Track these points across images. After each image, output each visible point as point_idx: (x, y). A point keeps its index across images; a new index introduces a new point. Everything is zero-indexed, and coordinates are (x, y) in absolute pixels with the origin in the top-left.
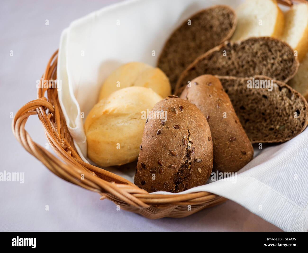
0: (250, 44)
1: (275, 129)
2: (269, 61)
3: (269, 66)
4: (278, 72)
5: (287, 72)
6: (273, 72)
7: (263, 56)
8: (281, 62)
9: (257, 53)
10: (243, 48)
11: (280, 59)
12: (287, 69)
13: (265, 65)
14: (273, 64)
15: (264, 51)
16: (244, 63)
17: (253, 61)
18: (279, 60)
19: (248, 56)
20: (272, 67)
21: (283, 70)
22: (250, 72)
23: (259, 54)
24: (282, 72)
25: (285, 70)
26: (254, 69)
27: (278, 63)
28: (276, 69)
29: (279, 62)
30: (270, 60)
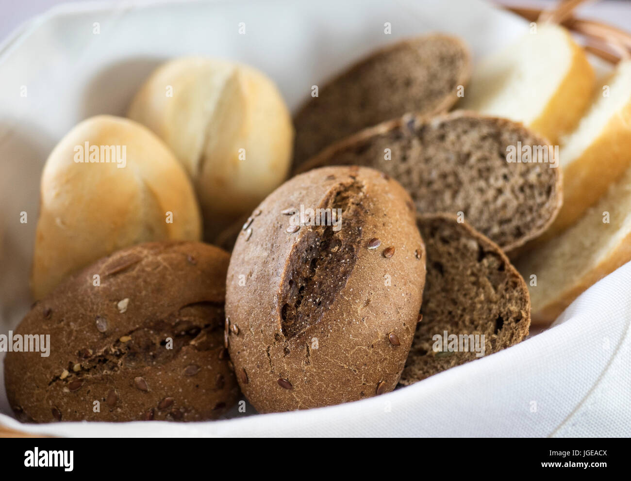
0: (460, 130)
1: (428, 353)
2: (492, 181)
3: (491, 193)
4: (509, 213)
5: (529, 218)
6: (496, 211)
7: (482, 165)
8: (522, 189)
9: (468, 155)
10: (442, 137)
11: (521, 181)
12: (531, 209)
13: (481, 191)
14: (500, 191)
15: (487, 154)
16: (435, 174)
17: (456, 175)
18: (516, 182)
19: (447, 160)
20: (496, 198)
21: (520, 211)
22: (442, 200)
23: (473, 160)
24: (517, 216)
25: (527, 212)
26: (455, 194)
27: (513, 191)
28: (504, 206)
29: (517, 188)
30: (497, 179)
